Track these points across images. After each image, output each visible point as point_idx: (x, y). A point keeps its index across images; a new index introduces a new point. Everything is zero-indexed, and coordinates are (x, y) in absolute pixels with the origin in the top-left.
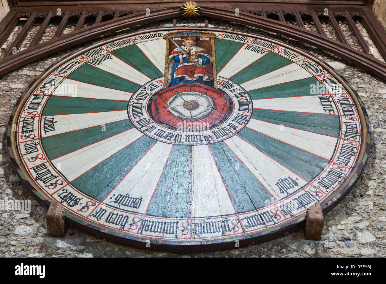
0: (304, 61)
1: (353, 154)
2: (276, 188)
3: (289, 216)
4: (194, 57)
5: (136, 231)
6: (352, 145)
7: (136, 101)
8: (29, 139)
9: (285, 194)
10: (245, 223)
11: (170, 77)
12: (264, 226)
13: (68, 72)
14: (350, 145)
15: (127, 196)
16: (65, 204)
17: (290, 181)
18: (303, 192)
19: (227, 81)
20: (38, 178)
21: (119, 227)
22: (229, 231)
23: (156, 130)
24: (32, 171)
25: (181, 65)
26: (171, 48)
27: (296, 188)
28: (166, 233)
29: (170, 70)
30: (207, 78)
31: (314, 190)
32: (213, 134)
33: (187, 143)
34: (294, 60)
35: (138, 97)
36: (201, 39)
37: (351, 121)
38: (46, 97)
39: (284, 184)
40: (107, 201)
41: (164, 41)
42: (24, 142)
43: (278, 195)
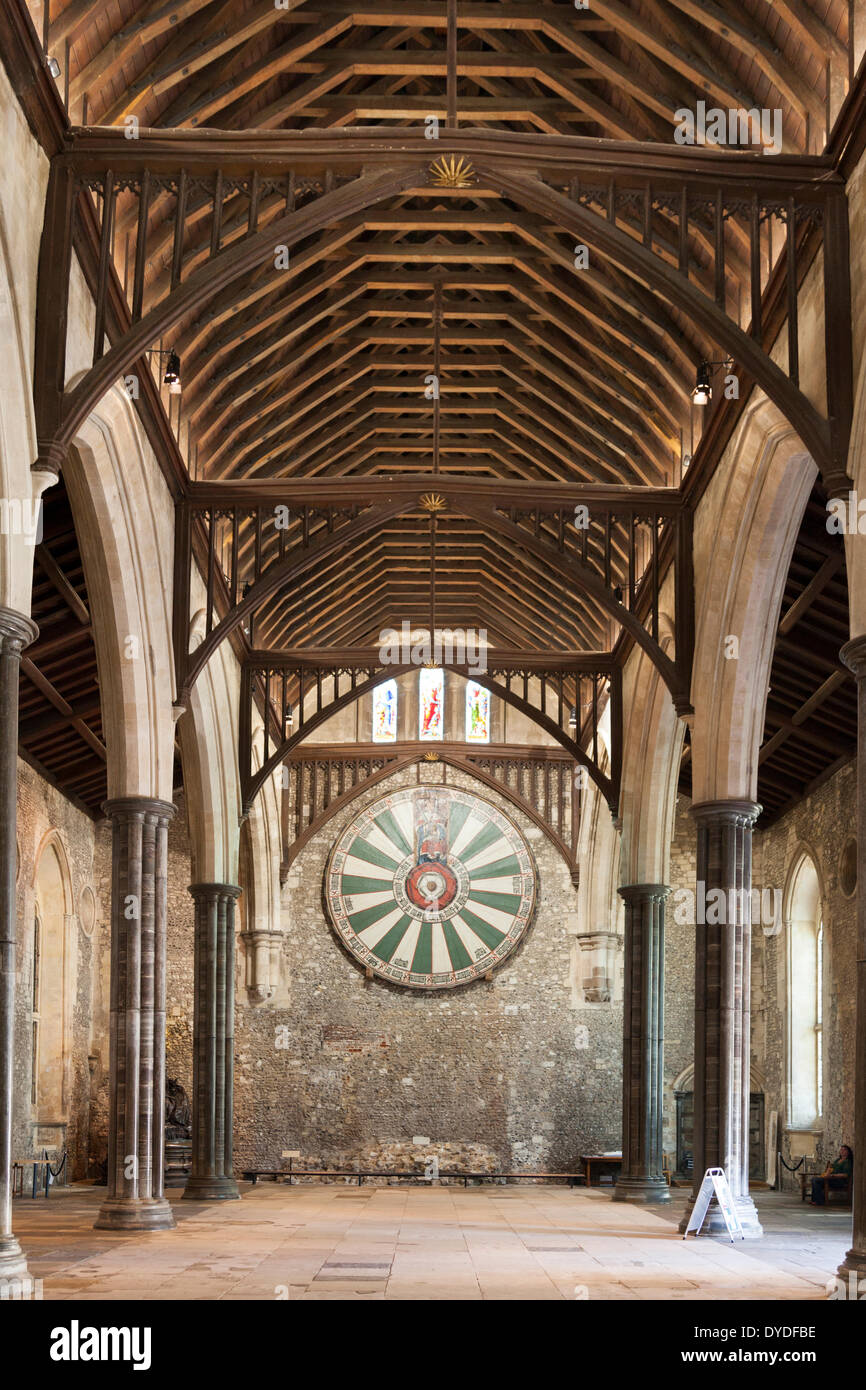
1: (520, 929)
2: (475, 955)
3: (477, 973)
4: (434, 828)
5: (407, 981)
7: (396, 881)
8: (340, 917)
9: (478, 959)
10: (456, 977)
12: (464, 979)
13: (348, 847)
14: (521, 922)
15: (401, 960)
16: (371, 966)
17: (483, 950)
18: (487, 958)
19: (455, 860)
20: (353, 948)
21: (399, 979)
22: (450, 981)
23: (411, 909)
24: (349, 942)
25: (425, 839)
27: (485, 955)
28: (421, 982)
29: (418, 845)
30: (442, 855)
31: (493, 956)
32: (444, 914)
33: (429, 921)
34: (505, 833)
35: (398, 877)
37: (527, 900)
38: (340, 876)
39: (479, 952)
40: (391, 963)
41: (411, 805)
42: (338, 919)
43: (474, 959)
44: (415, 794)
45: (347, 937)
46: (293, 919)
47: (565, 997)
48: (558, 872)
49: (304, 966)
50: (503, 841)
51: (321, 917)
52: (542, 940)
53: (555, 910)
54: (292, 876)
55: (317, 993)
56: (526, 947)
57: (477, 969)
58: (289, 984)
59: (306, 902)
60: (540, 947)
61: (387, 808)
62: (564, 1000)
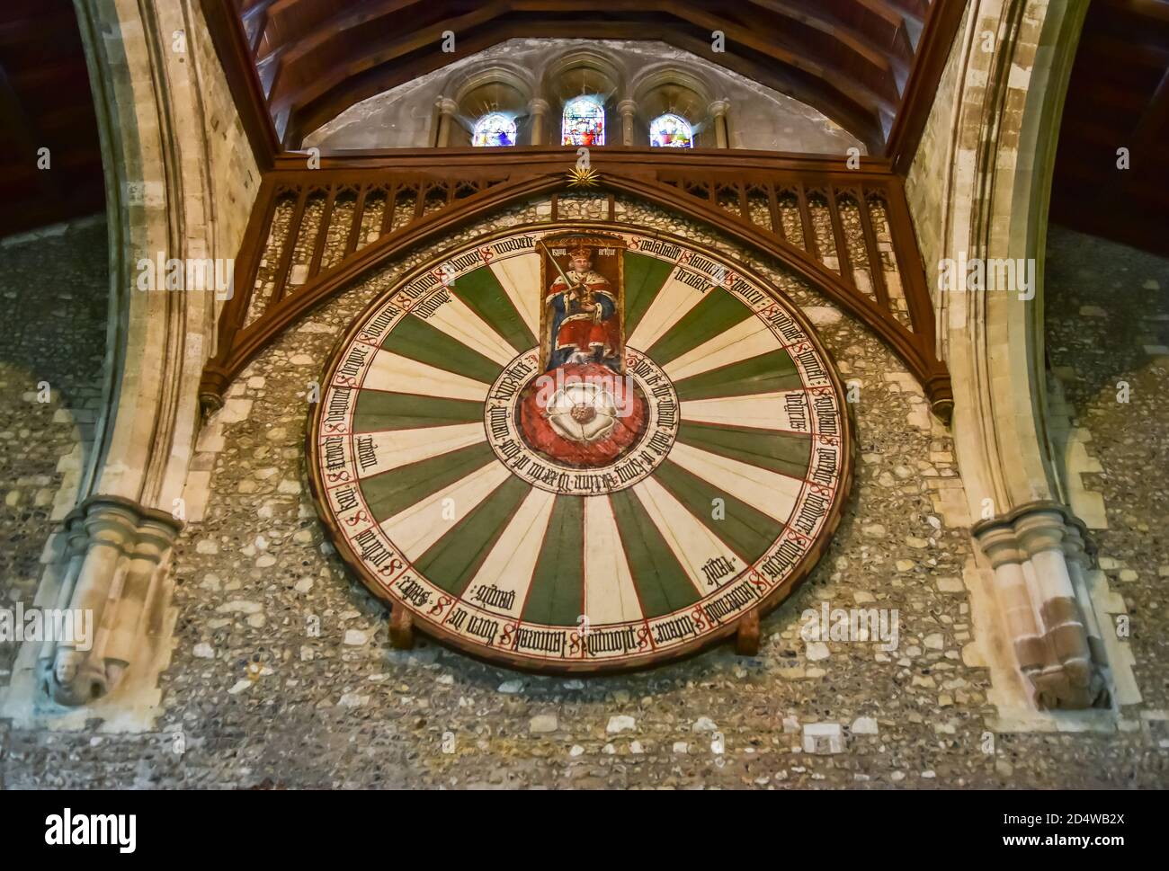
0: (771, 311)
1: (822, 512)
2: (703, 576)
3: (716, 623)
4: (589, 299)
5: (509, 647)
6: (823, 494)
7: (495, 402)
8: (340, 482)
9: (714, 587)
10: (655, 635)
11: (549, 349)
12: (680, 639)
13: (383, 335)
14: (819, 495)
15: (494, 589)
16: (409, 601)
17: (724, 563)
18: (738, 583)
19: (640, 357)
20: (365, 556)
21: (485, 640)
22: (634, 647)
23: (530, 464)
24: (355, 543)
25: (567, 319)
26: (549, 274)
27: (731, 575)
28: (550, 650)
29: (549, 330)
30: (609, 350)
31: (755, 578)
32: (616, 474)
33: (576, 491)
34: (755, 308)
35: (500, 394)
36: (601, 252)
37: (829, 447)
38: (353, 393)
39: (714, 569)
40: (466, 596)
41: (536, 259)
42: (334, 486)
43: (704, 587)
44: (545, 240)
45: (351, 531)
46: (216, 492)
47: (977, 697)
48: (893, 388)
49: (220, 609)
50: (752, 324)
51: (292, 487)
52: (881, 544)
53: (902, 471)
54: (233, 397)
55: (243, 684)
56: (841, 562)
57: (713, 612)
58: (164, 660)
59: (261, 453)
60: (879, 559)
61: (482, 263)
62: (973, 706)
